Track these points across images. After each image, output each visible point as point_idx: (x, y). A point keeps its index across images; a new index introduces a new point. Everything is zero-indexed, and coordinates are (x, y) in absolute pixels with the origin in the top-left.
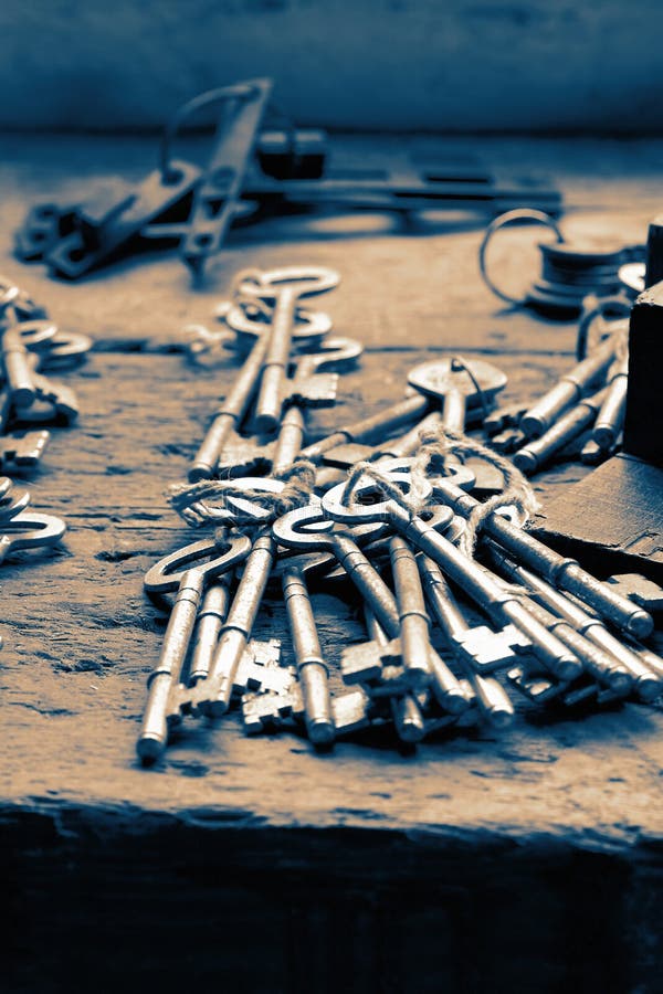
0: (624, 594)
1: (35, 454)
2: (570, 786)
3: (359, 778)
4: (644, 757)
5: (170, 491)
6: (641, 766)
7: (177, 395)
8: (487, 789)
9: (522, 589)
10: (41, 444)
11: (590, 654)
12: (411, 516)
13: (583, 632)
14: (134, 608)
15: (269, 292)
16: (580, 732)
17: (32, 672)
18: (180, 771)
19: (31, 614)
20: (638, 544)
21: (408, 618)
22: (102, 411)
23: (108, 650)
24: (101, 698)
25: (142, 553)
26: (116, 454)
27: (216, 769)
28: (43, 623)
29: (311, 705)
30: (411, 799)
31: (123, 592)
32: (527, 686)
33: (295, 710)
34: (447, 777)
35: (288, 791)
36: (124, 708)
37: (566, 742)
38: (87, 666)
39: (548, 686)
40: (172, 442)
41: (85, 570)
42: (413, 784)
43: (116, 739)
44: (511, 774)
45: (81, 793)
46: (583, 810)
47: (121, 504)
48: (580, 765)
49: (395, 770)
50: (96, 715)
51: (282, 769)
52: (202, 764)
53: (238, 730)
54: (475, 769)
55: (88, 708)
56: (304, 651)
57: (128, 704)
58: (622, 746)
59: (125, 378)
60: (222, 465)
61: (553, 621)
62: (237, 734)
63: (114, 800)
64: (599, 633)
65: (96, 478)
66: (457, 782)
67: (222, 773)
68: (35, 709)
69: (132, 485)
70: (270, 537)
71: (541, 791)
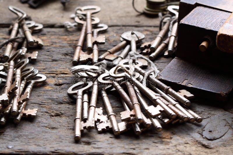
0: (183, 95)
1: (36, 58)
2: (176, 145)
3: (127, 144)
4: (192, 137)
5: (72, 69)
6: (192, 140)
7: (65, 40)
8: (157, 147)
9: (159, 95)
10: (37, 55)
11: (178, 112)
12: (131, 77)
13: (174, 105)
14: (66, 99)
15: (84, 13)
16: (176, 131)
17: (45, 117)
18: (85, 143)
19: (42, 101)
20: (184, 82)
21: (135, 105)
22: (48, 45)
23: (61, 110)
24: (62, 124)
25: (65, 84)
26: (54, 56)
27: (93, 143)
28: (45, 104)
29: (113, 126)
30: (140, 150)
31: (63, 95)
32: (163, 120)
33: (110, 127)
34: (147, 144)
35: (111, 148)
36: (68, 126)
37: (174, 133)
38: (57, 115)
39: (168, 120)
40: (66, 52)
41: (52, 89)
42: (140, 146)
43: (68, 135)
44: (162, 142)
45: (63, 150)
46: (180, 151)
47: (57, 70)
48: (178, 140)
49: (135, 142)
50: (62, 129)
51: (109, 142)
52: (90, 142)
53: (96, 132)
54: (153, 141)
55: (60, 127)
56: (109, 112)
57: (69, 125)
58: (186, 134)
59: (52, 35)
60: (80, 60)
61: (168, 103)
62: (96, 133)
63: (71, 152)
64: (178, 105)
65: (50, 62)
66: (150, 145)
67: (95, 144)
68: (48, 127)
69: (59, 65)
70: (97, 81)
71: (170, 147)
